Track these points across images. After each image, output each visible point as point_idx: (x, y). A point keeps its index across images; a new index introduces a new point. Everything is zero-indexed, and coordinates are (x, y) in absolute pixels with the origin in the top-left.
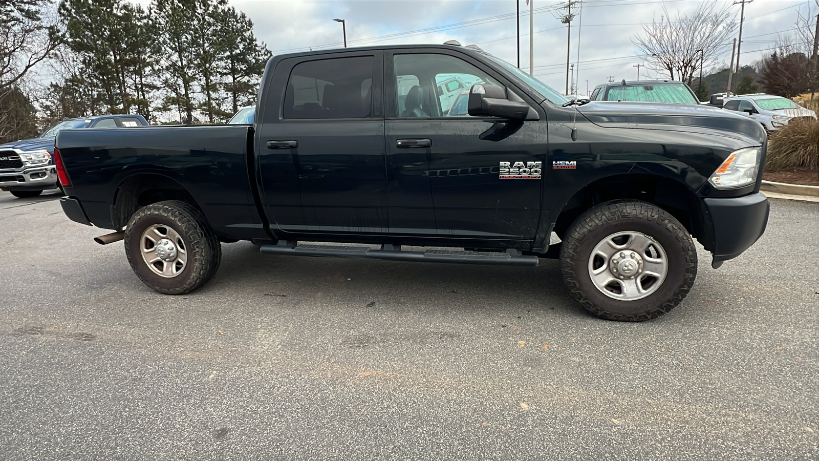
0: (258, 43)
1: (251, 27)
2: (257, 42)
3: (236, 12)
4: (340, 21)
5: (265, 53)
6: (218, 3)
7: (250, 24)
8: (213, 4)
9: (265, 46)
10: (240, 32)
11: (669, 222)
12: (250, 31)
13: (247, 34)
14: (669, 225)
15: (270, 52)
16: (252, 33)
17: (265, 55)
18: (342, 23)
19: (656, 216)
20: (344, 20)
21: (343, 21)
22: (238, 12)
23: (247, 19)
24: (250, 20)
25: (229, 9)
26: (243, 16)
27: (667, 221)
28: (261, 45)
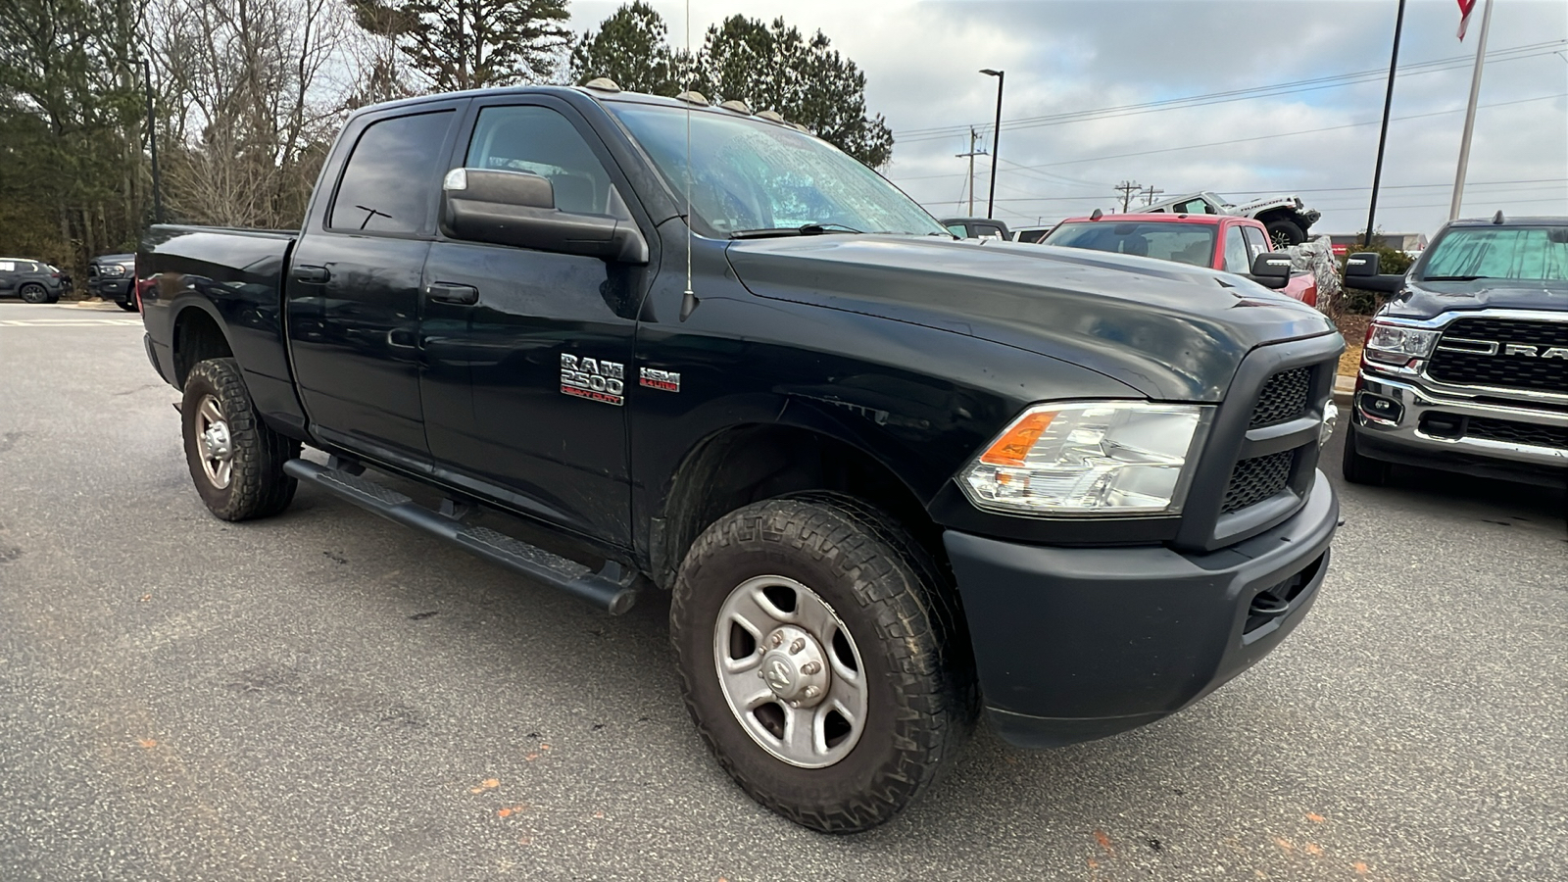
0: (870, 115)
1: (861, 87)
2: (866, 115)
3: (840, 59)
4: (993, 73)
5: (878, 134)
6: (813, 45)
7: (860, 81)
8: (802, 45)
9: (883, 120)
10: (840, 96)
11: (860, 578)
12: (857, 95)
13: (853, 99)
14: (858, 585)
15: (889, 133)
16: (861, 97)
17: (879, 137)
18: (997, 78)
19: (834, 552)
20: (1002, 73)
21: (1001, 75)
22: (843, 60)
23: (857, 73)
24: (862, 74)
25: (828, 56)
26: (852, 68)
27: (856, 573)
28: (874, 118)
